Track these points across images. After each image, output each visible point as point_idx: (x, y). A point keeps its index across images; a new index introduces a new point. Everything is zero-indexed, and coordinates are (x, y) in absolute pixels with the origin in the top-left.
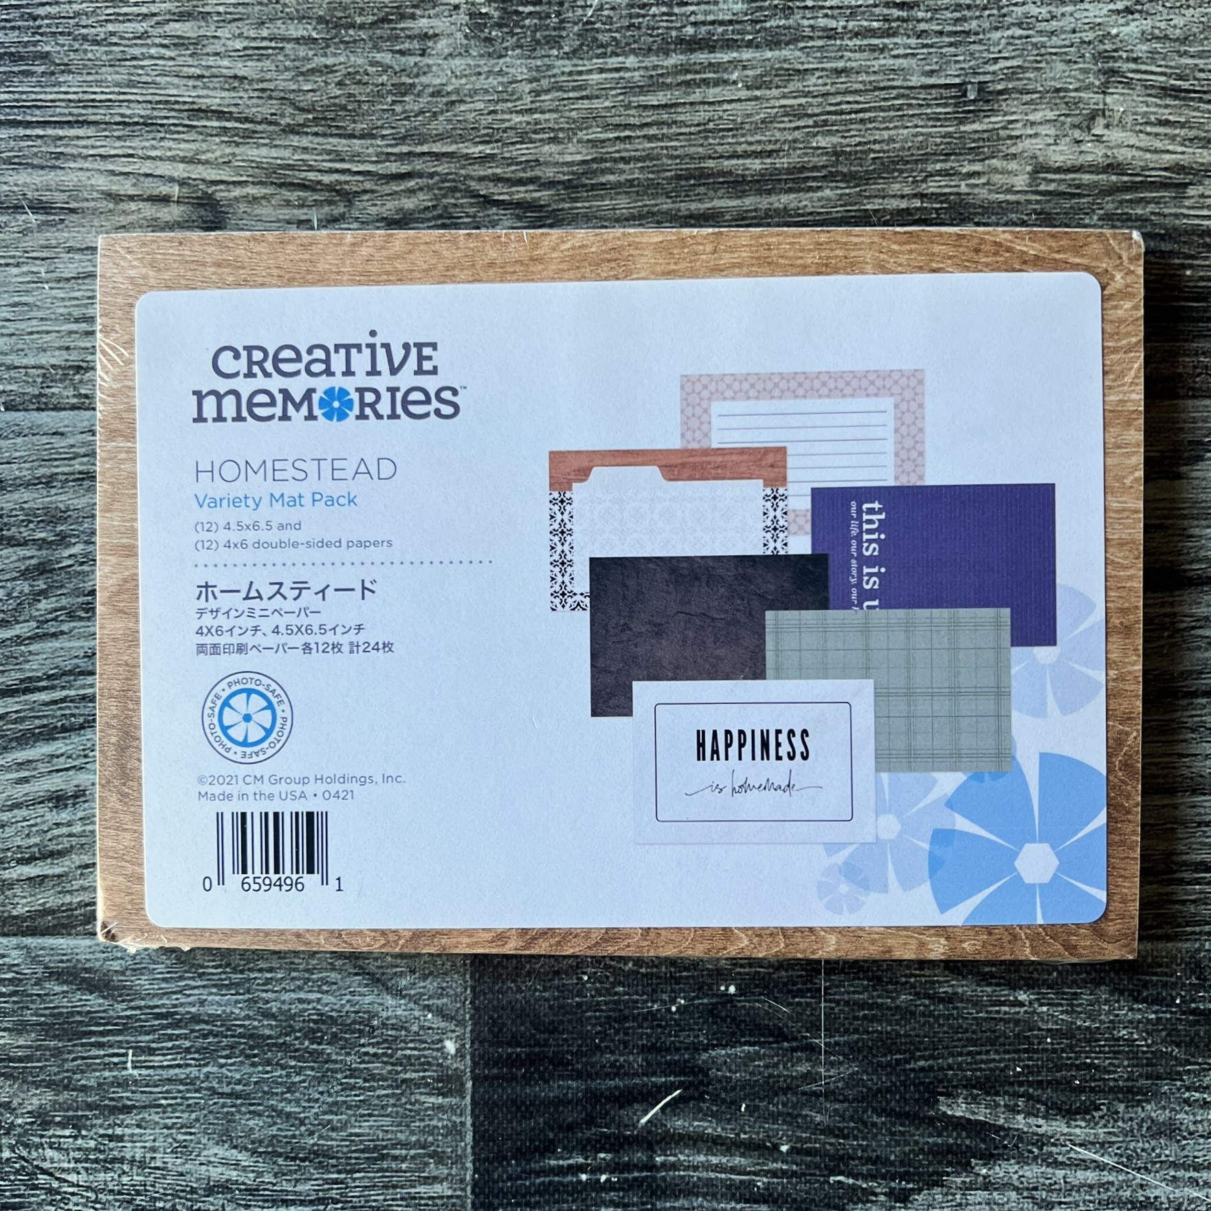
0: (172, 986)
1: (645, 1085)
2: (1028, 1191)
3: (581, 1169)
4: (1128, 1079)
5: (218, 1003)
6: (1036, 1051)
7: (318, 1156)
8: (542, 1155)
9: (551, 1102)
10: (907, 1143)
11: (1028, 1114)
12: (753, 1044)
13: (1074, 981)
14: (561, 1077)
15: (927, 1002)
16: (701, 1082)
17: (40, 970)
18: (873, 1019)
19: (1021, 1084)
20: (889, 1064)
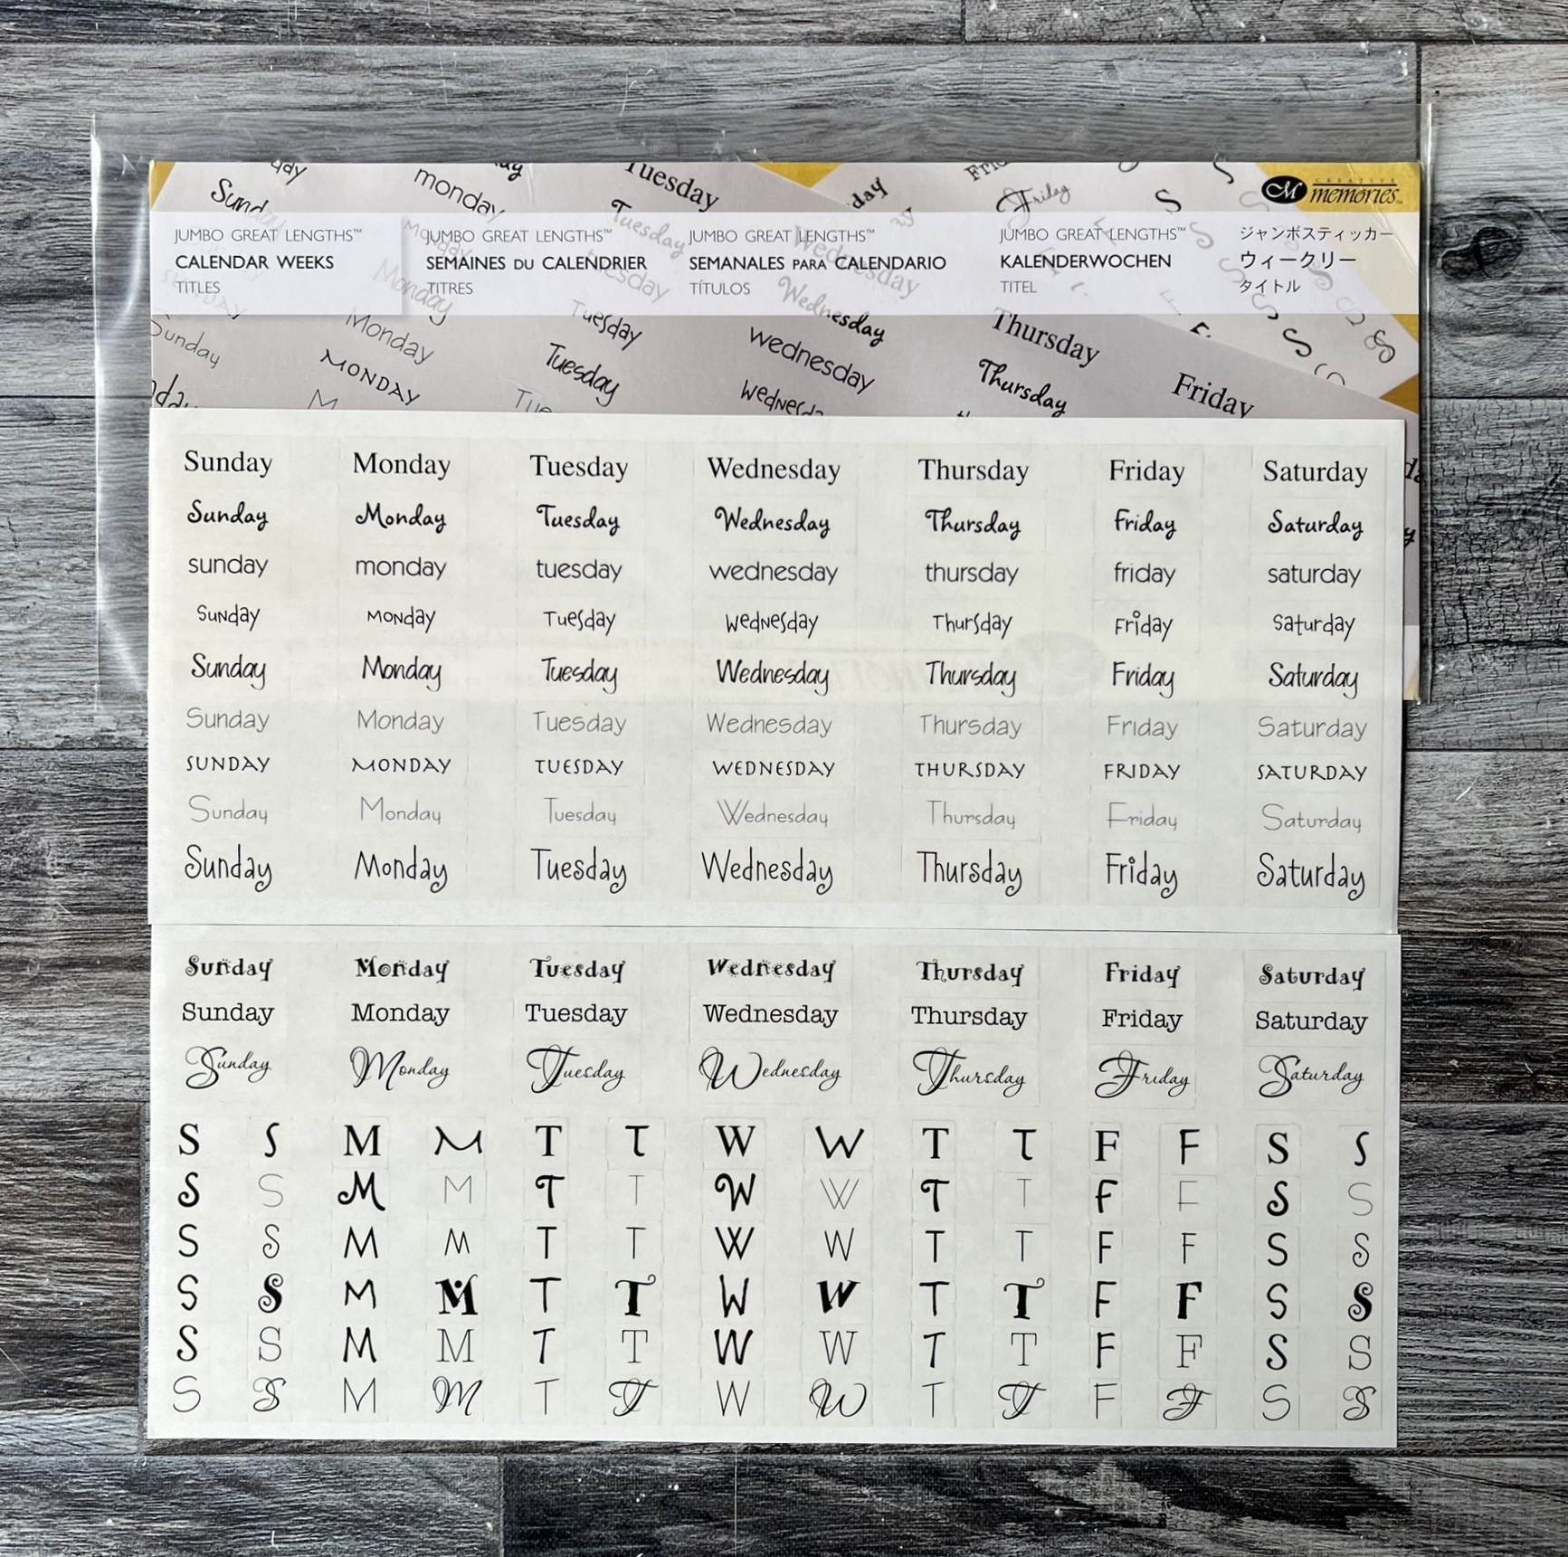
0: (302, 1488)
1: (619, 1550)
4: (934, 1545)
5: (333, 1498)
6: (875, 1527)
12: (691, 1523)
13: (899, 1481)
14: (564, 1546)
15: (804, 1495)
16: (656, 1549)
17: (212, 1477)
18: (768, 1506)
19: (865, 1549)
20: (779, 1536)
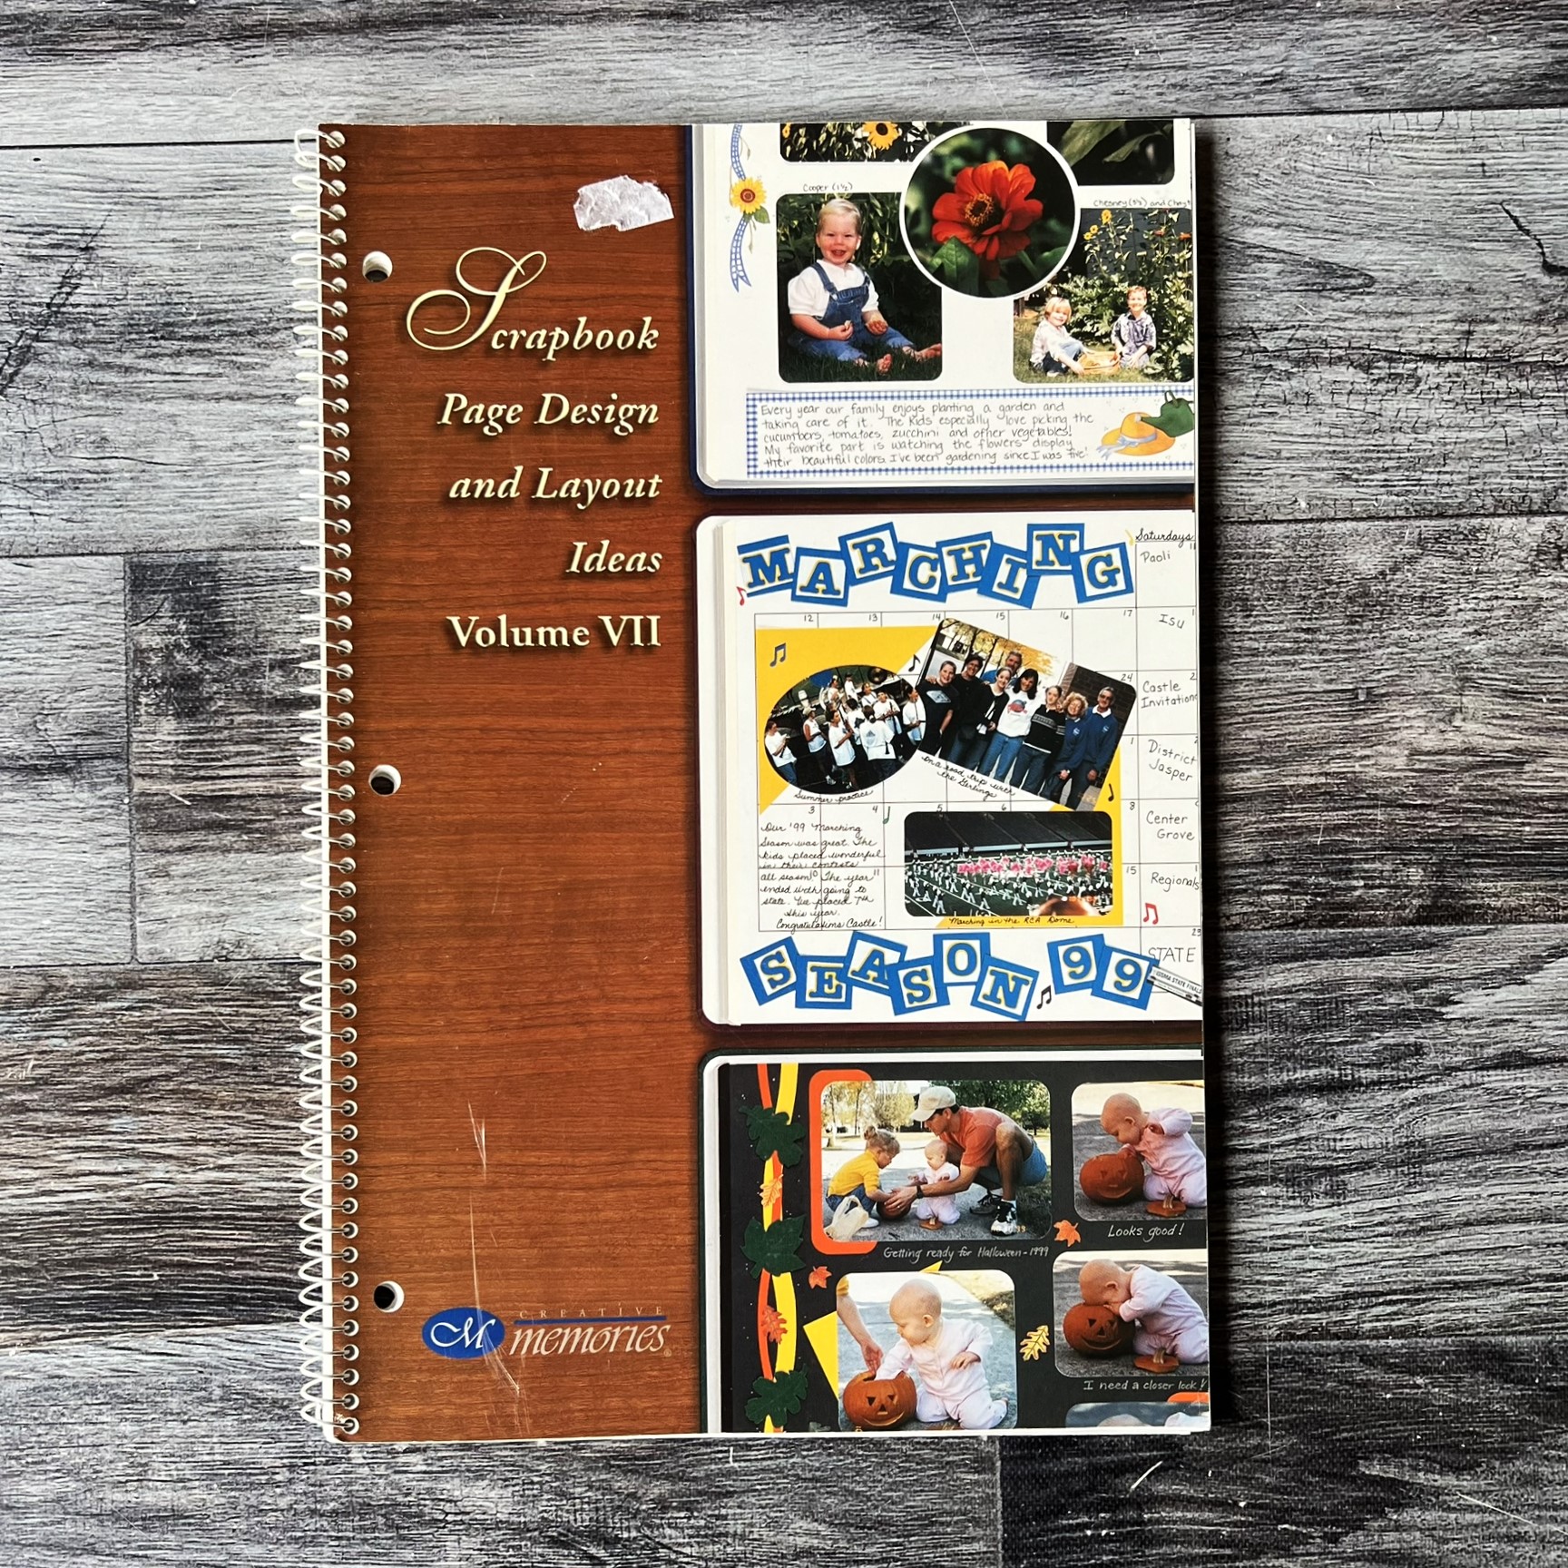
2: (1429, 1530)
3: (1086, 1526)
7: (882, 1525)
8: (1057, 1517)
9: (1062, 1475)
10: (1335, 1497)
11: (1427, 1472)
